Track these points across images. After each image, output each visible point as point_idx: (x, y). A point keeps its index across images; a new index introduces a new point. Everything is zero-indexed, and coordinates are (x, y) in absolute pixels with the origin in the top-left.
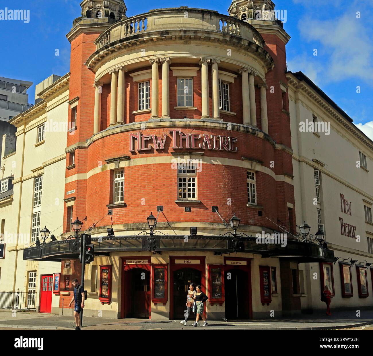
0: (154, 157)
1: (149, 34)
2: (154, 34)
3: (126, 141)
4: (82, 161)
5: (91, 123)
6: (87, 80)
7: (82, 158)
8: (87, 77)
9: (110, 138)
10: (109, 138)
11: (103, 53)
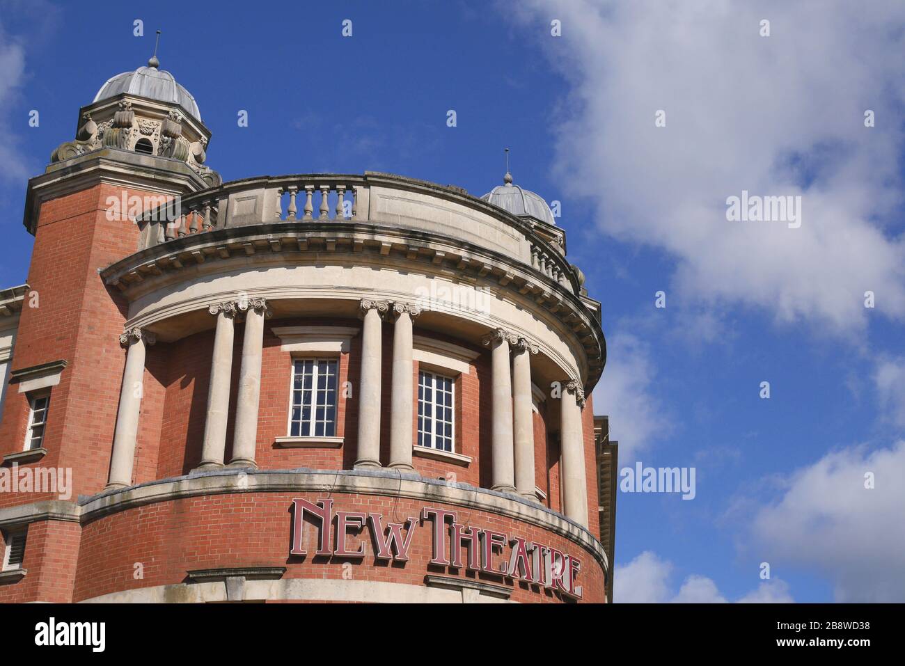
0: (373, 583)
1: (372, 230)
2: (387, 231)
3: (277, 519)
4: (57, 561)
5: (100, 449)
6: (100, 317)
7: (58, 551)
8: (103, 309)
9: (210, 502)
10: (204, 503)
11: (201, 250)
